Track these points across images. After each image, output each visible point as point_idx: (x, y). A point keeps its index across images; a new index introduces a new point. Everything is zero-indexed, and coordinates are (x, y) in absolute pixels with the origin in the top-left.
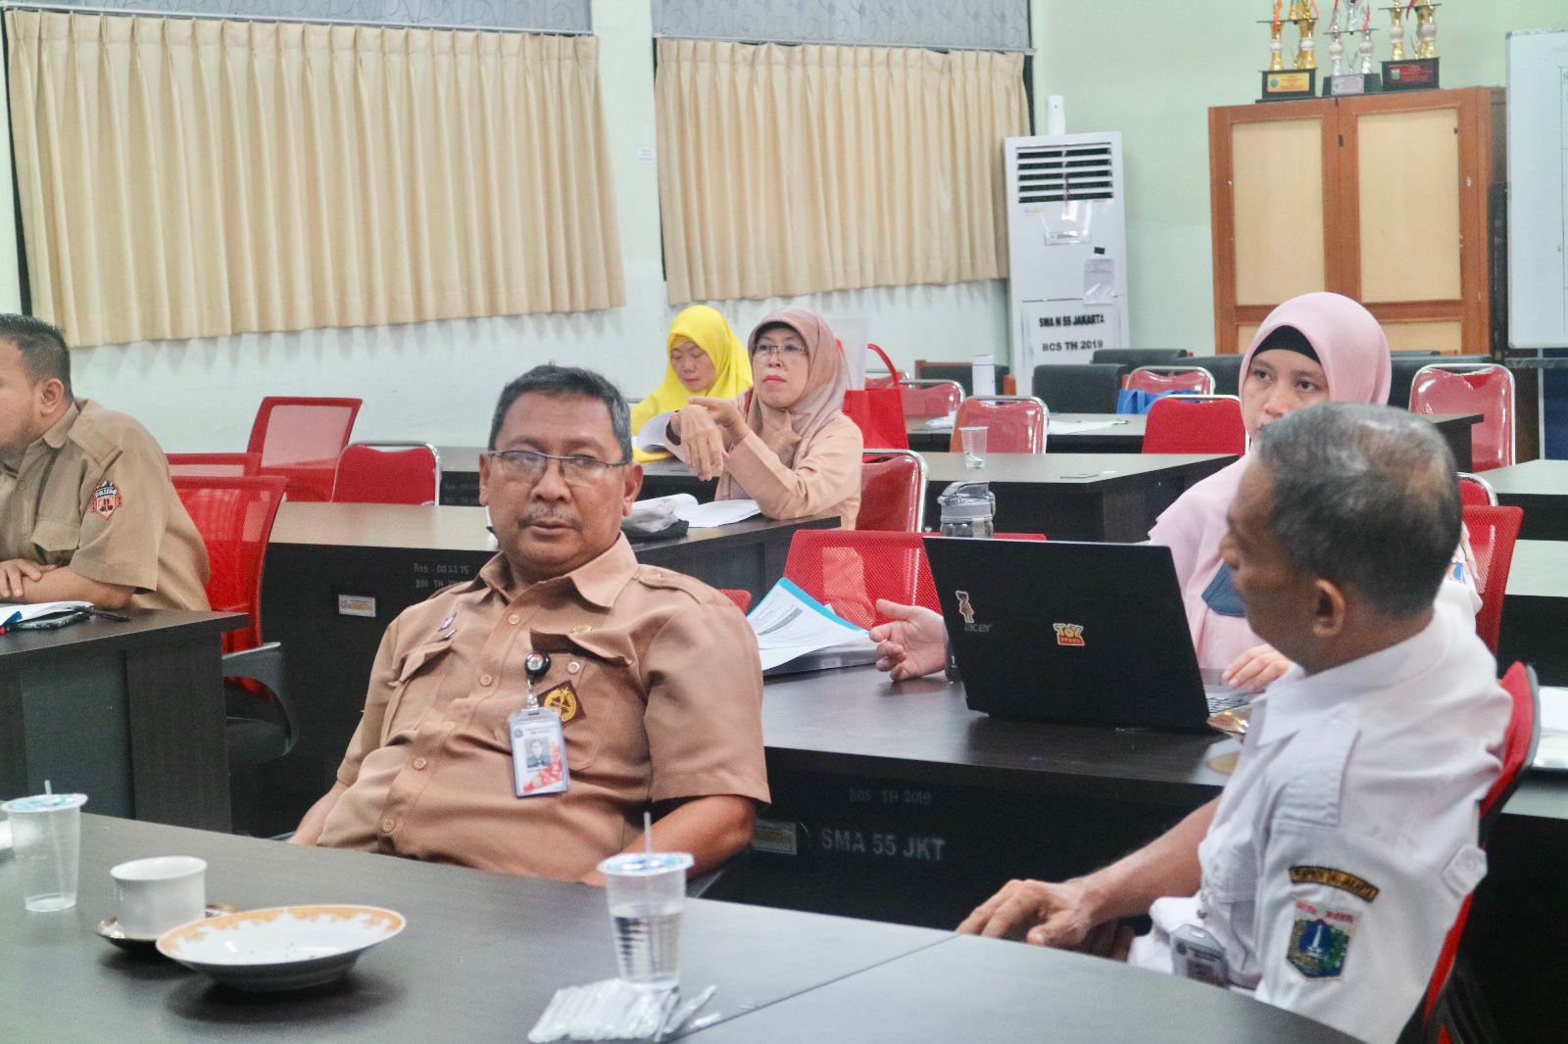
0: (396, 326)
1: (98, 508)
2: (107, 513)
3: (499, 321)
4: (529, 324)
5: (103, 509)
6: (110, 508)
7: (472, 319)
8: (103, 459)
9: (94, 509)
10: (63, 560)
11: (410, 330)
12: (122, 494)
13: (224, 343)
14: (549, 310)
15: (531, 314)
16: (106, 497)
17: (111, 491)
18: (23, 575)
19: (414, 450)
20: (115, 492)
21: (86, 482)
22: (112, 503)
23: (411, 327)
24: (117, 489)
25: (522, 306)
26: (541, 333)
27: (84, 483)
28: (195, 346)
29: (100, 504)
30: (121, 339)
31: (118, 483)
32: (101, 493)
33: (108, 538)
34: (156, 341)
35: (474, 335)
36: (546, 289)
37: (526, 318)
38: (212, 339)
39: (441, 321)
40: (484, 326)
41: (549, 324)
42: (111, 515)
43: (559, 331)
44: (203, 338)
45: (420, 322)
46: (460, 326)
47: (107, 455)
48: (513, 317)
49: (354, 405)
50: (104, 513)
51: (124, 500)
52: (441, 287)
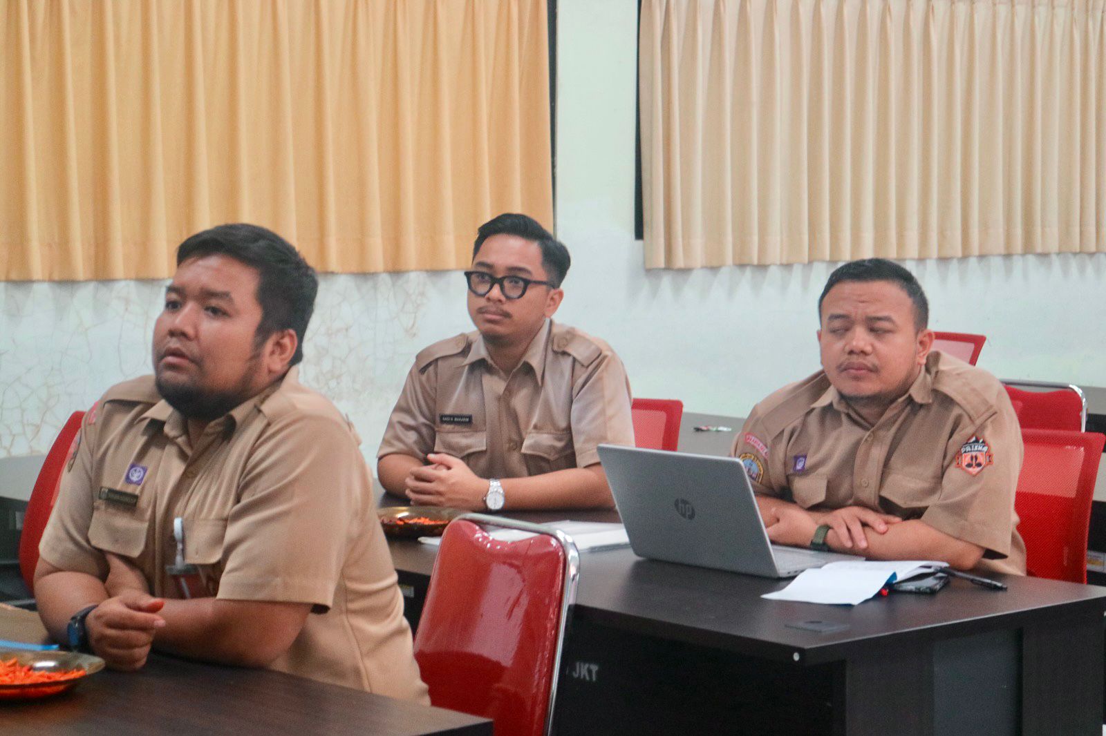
0: (943, 260)
1: (964, 465)
2: (974, 470)
3: (1031, 259)
4: (1056, 261)
5: (969, 465)
6: (979, 465)
7: (1008, 256)
8: (978, 417)
9: (959, 466)
10: (915, 514)
11: (954, 264)
12: (993, 451)
13: (797, 270)
14: (1078, 250)
15: (1059, 254)
16: (974, 454)
17: (980, 448)
18: (865, 525)
19: (1060, 392)
20: (985, 449)
21: (956, 437)
22: (982, 459)
23: (955, 262)
24: (987, 445)
25: (1053, 246)
26: (1066, 273)
27: (952, 438)
28: (774, 272)
29: (966, 459)
30: (715, 263)
31: (989, 440)
32: (968, 449)
33: (974, 495)
34: (742, 266)
35: (1009, 271)
36: (1076, 230)
37: (1054, 257)
38: (788, 266)
39: (982, 257)
40: (1018, 262)
41: (1074, 263)
42: (979, 472)
43: (1082, 270)
44: (782, 265)
45: (965, 257)
46: (997, 262)
47: (982, 415)
48: (1044, 255)
49: (977, 342)
50: (971, 469)
51: (995, 459)
52: (985, 226)
